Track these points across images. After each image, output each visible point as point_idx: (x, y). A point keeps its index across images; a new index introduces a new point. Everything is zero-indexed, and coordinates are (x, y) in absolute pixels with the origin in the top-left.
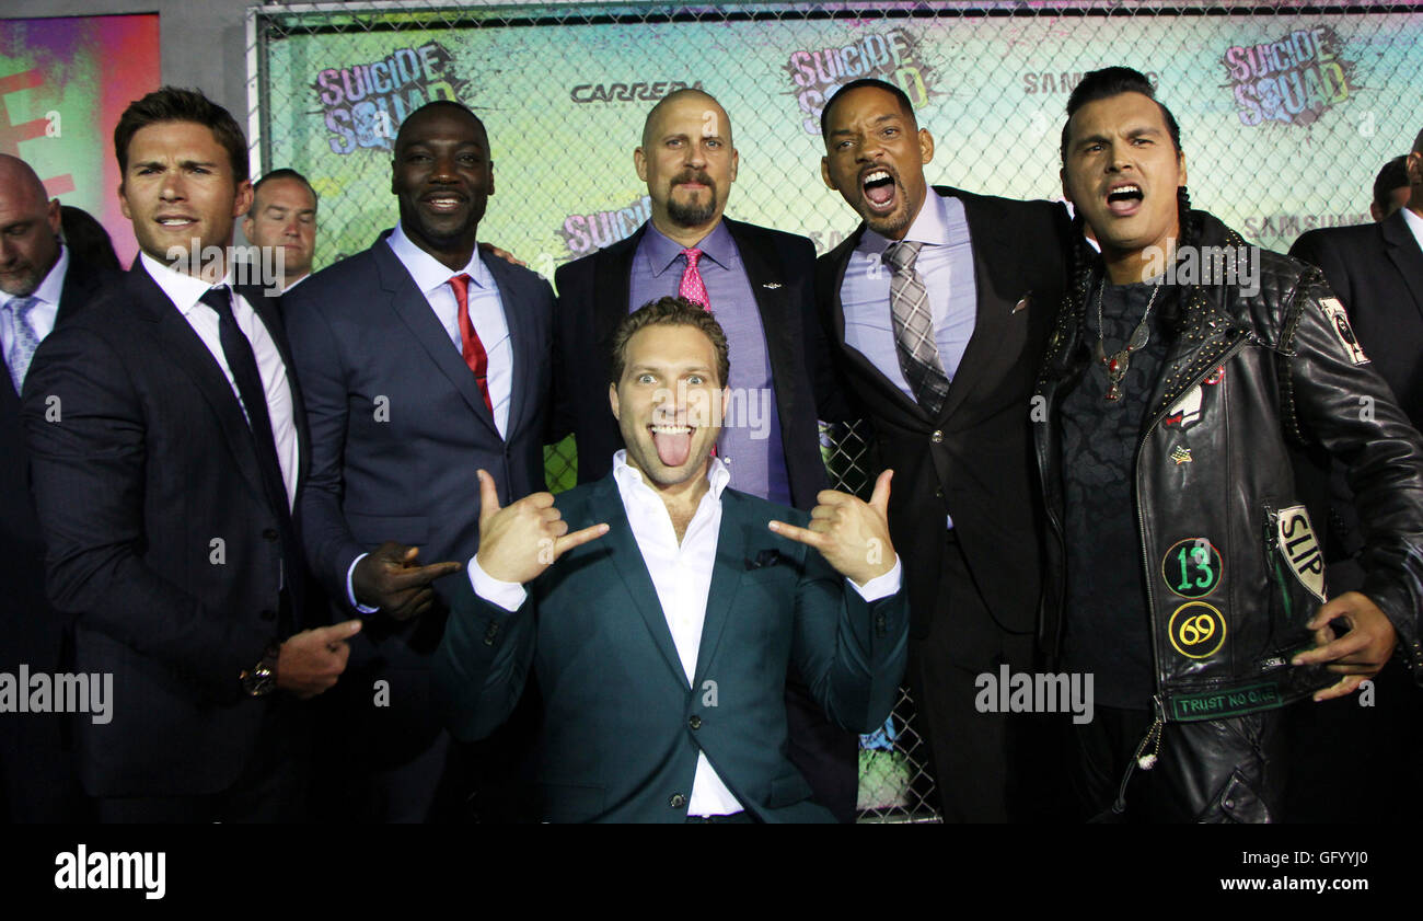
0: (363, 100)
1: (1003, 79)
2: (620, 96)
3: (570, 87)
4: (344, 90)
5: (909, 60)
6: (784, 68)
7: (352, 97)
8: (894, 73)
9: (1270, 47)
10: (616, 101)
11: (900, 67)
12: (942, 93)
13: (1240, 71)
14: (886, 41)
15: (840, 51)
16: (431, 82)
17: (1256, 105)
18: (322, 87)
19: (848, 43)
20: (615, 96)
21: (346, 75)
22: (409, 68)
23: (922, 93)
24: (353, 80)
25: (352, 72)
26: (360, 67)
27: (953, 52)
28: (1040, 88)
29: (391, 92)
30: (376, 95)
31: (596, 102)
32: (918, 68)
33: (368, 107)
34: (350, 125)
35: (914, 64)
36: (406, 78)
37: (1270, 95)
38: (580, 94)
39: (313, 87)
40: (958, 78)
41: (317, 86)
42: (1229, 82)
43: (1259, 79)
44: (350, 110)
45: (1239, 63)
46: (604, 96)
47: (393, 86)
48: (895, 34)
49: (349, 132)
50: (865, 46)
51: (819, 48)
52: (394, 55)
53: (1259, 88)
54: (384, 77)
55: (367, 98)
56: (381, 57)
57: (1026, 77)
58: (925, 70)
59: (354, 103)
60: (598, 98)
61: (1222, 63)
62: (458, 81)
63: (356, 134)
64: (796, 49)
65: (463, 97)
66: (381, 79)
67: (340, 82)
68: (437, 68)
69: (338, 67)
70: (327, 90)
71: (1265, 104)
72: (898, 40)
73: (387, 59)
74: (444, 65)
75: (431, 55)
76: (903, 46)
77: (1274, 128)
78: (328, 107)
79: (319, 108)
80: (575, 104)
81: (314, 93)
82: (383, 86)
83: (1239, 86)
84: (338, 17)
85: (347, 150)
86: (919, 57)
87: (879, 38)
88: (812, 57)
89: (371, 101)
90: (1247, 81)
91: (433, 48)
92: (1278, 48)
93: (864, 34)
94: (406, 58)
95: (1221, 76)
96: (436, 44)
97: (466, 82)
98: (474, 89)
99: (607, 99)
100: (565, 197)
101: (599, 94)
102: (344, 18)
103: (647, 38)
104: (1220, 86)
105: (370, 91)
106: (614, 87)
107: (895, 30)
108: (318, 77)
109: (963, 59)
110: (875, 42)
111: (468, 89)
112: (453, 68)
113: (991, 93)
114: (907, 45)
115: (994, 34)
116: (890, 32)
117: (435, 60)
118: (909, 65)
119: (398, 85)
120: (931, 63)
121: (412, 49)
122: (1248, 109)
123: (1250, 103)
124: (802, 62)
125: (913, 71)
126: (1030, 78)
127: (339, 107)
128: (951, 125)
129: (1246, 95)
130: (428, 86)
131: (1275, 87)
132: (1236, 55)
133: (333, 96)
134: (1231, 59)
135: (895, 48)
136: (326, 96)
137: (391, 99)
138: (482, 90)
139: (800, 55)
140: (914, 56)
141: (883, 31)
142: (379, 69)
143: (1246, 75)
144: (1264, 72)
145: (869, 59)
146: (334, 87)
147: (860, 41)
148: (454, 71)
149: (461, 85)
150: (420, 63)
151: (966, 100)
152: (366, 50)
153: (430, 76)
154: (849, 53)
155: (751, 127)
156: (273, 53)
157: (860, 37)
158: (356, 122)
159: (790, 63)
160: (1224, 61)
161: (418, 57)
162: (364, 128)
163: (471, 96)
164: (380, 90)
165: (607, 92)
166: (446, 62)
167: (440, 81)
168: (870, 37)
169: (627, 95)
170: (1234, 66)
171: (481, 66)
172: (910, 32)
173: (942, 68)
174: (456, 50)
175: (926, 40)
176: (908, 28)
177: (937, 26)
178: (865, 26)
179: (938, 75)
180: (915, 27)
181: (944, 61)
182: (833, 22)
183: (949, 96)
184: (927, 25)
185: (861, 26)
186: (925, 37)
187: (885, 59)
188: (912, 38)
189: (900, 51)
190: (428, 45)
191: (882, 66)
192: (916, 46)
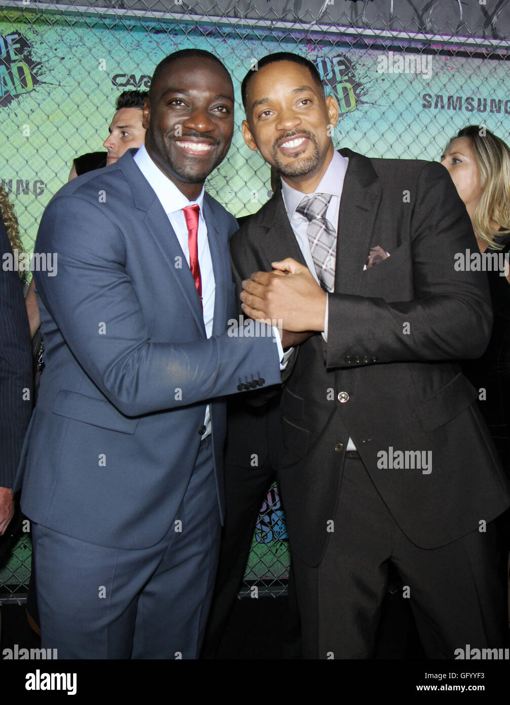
1: (410, 97)
2: (146, 84)
3: (112, 75)
5: (346, 78)
8: (336, 86)
11: (340, 82)
12: (367, 103)
14: (332, 62)
16: (14, 61)
20: (143, 84)
23: (353, 102)
27: (378, 75)
28: (433, 104)
31: (129, 87)
32: (352, 84)
35: (350, 80)
38: (120, 80)
40: (378, 93)
46: (136, 83)
48: (338, 59)
57: (425, 96)
58: (357, 85)
60: (132, 84)
62: (33, 62)
65: (36, 74)
68: (19, 51)
72: (340, 63)
74: (24, 50)
75: (15, 42)
76: (343, 67)
80: (115, 87)
86: (354, 76)
87: (327, 60)
91: (16, 36)
93: (317, 57)
96: (19, 34)
97: (39, 63)
98: (44, 69)
99: (138, 85)
101: (132, 81)
103: (168, 44)
106: (143, 78)
109: (383, 80)
110: (324, 63)
111: (40, 69)
112: (30, 52)
113: (400, 106)
114: (346, 66)
116: (334, 57)
117: (18, 46)
118: (346, 81)
120: (362, 81)
121: (2, 37)
125: (349, 86)
126: (427, 97)
128: (370, 126)
130: (12, 65)
135: (337, 69)
138: (50, 70)
140: (350, 75)
141: (330, 56)
147: (315, 61)
148: (30, 55)
149: (36, 66)
150: (7, 47)
151: (383, 109)
153: (13, 57)
157: (315, 58)
161: (6, 42)
163: (41, 74)
165: (137, 81)
166: (26, 48)
167: (21, 61)
168: (322, 59)
171: (51, 54)
172: (349, 58)
173: (368, 85)
174: (33, 40)
175: (360, 64)
176: (348, 55)
177: (368, 55)
178: (318, 51)
179: (365, 90)
180: (353, 54)
181: (370, 80)
182: (297, 45)
183: (372, 105)
184: (360, 54)
185: (316, 50)
186: (359, 63)
187: (331, 75)
188: (350, 62)
189: (341, 71)
190: (13, 34)
191: (328, 80)
192: (353, 68)
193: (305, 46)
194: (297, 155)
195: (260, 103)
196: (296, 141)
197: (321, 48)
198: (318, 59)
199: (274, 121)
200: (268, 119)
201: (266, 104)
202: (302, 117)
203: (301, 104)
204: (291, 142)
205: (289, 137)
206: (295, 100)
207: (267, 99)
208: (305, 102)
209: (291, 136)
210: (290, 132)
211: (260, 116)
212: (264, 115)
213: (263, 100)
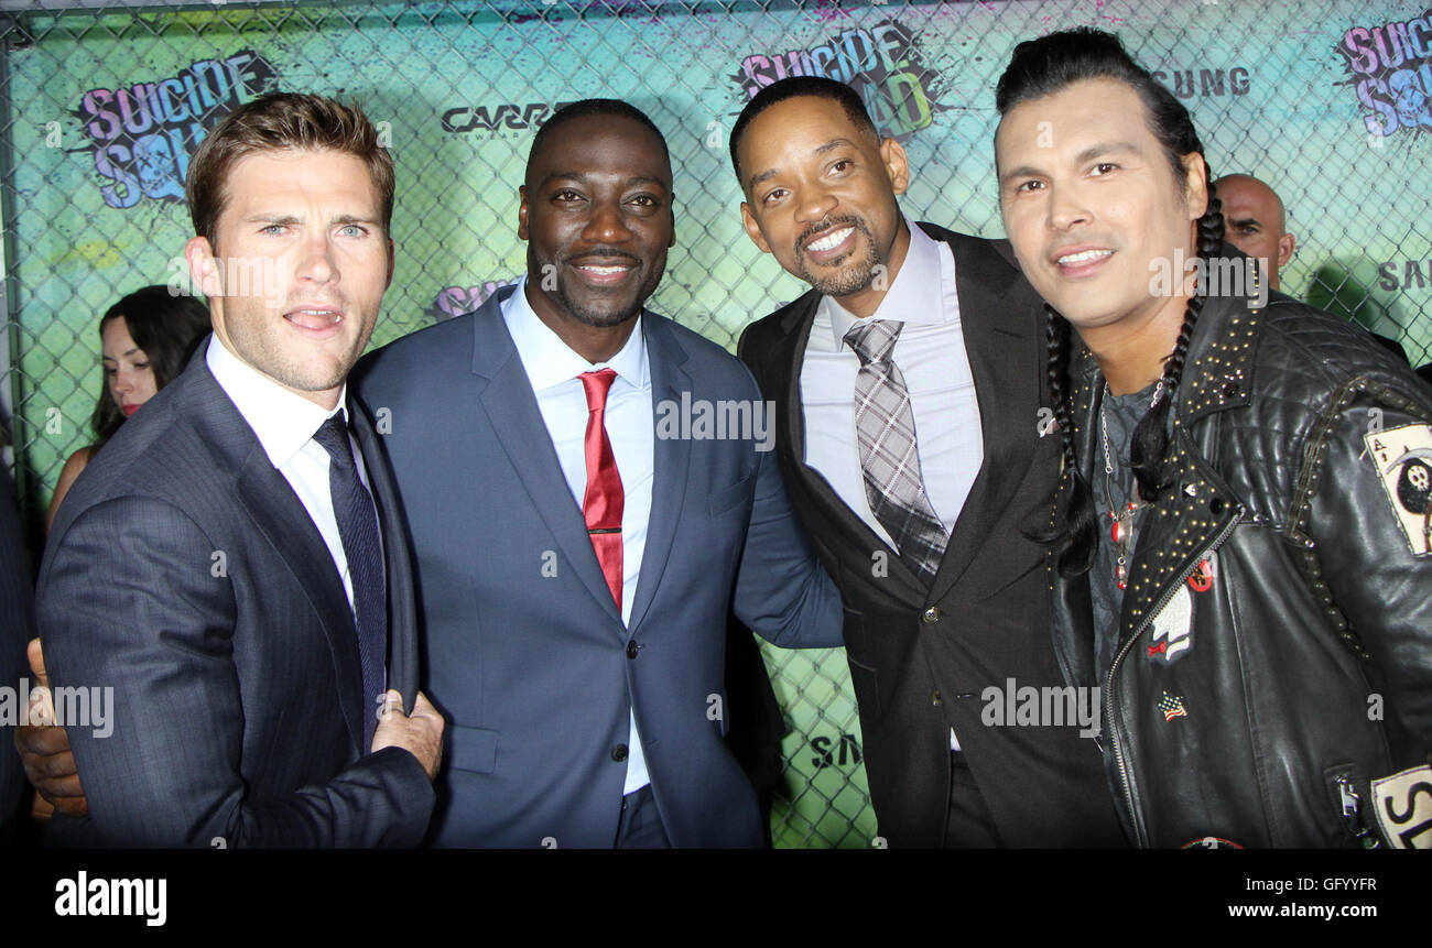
0: (150, 132)
2: (510, 124)
3: (441, 112)
4: (122, 120)
5: (905, 64)
6: (734, 78)
7: (133, 128)
8: (885, 82)
9: (1406, 25)
10: (504, 128)
11: (894, 73)
12: (952, 107)
13: (1365, 63)
14: (872, 37)
15: (810, 54)
17: (1389, 108)
18: (90, 115)
19: (820, 42)
20: (502, 122)
21: (123, 98)
22: (214, 86)
23: (924, 109)
24: (134, 105)
25: (132, 92)
26: (144, 86)
27: (966, 51)
29: (190, 120)
30: (169, 125)
31: (477, 131)
32: (917, 75)
33: (157, 143)
34: (133, 170)
35: (913, 68)
36: (209, 101)
37: (1408, 92)
38: (457, 120)
39: (74, 114)
40: (972, 86)
41: (82, 113)
42: (1347, 77)
43: (1392, 71)
44: (130, 146)
45: (1363, 50)
46: (489, 122)
47: (192, 111)
48: (884, 29)
49: (131, 180)
50: (843, 46)
51: (780, 50)
52: (192, 68)
53: (1391, 84)
54: (177, 100)
55: (154, 129)
56: (175, 72)
58: (928, 76)
59: (137, 136)
60: (480, 126)
61: (1339, 51)
63: (140, 181)
64: (749, 53)
66: (175, 103)
67: (114, 106)
68: (254, 86)
69: (112, 86)
70: (98, 119)
71: (1403, 105)
72: (889, 37)
73: (182, 74)
74: (264, 83)
75: (245, 69)
76: (896, 44)
77: (1415, 139)
78: (101, 142)
79: (86, 143)
80: (448, 133)
81: (78, 122)
82: (178, 113)
83: (1364, 82)
84: (109, 16)
85: (128, 202)
86: (919, 59)
87: (861, 34)
88: (772, 63)
89: (162, 133)
90: (1376, 74)
91: (246, 58)
92: (1418, 28)
93: (842, 30)
94: (210, 74)
95: (1338, 69)
96: (252, 54)
99: (493, 126)
100: (438, 263)
101: (481, 120)
102: (119, 16)
103: (544, 40)
104: (1336, 84)
105: (160, 119)
106: (501, 109)
107: (884, 23)
108: (83, 99)
109: (979, 59)
110: (857, 41)
112: (274, 87)
114: (902, 42)
115: (1021, 24)
117: (251, 76)
118: (904, 70)
119: (199, 111)
120: (936, 66)
121: (219, 62)
122: (1377, 112)
123: (1379, 105)
124: (758, 70)
125: (911, 78)
127: (117, 142)
129: (1374, 95)
131: (1416, 82)
132: (1357, 39)
133: (106, 127)
134: (1351, 45)
135: (885, 48)
136: (96, 128)
137: (190, 132)
139: (754, 60)
140: (911, 57)
141: (868, 25)
142: (171, 88)
143: (1373, 67)
144: (1399, 60)
145: (849, 63)
146: (106, 115)
147: (839, 39)
148: (276, 92)
150: (229, 82)
152: (152, 62)
153: (243, 100)
154: (822, 57)
155: (691, 161)
156: (17, 67)
157: (837, 33)
158: (140, 163)
159: (742, 71)
160: (1342, 48)
161: (226, 71)
162: (151, 171)
164: (176, 119)
165: (492, 118)
166: (267, 79)
168: (852, 33)
169: (519, 120)
170: (1357, 54)
171: (316, 83)
172: (905, 25)
173: (950, 73)
174: (279, 62)
175: (928, 35)
176: (902, 19)
177: (941, 15)
178: (843, 18)
179: (945, 82)
180: (912, 17)
181: (953, 62)
182: (799, 13)
183: (962, 111)
184: (928, 16)
185: (838, 17)
186: (927, 31)
187: (873, 63)
188: (908, 33)
189: (892, 52)
190: (240, 54)
191: (868, 73)
192: (914, 44)
193: (815, 12)
194: (838, 261)
195: (762, 179)
196: (833, 236)
197: (847, 13)
198: (844, 35)
199: (791, 207)
200: (780, 203)
201: (772, 179)
202: (837, 194)
203: (834, 171)
204: (825, 240)
205: (819, 233)
206: (823, 166)
207: (773, 172)
208: (841, 166)
209: (822, 230)
210: (821, 223)
211: (765, 201)
212: (772, 198)
213: (766, 174)
